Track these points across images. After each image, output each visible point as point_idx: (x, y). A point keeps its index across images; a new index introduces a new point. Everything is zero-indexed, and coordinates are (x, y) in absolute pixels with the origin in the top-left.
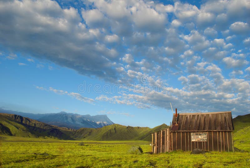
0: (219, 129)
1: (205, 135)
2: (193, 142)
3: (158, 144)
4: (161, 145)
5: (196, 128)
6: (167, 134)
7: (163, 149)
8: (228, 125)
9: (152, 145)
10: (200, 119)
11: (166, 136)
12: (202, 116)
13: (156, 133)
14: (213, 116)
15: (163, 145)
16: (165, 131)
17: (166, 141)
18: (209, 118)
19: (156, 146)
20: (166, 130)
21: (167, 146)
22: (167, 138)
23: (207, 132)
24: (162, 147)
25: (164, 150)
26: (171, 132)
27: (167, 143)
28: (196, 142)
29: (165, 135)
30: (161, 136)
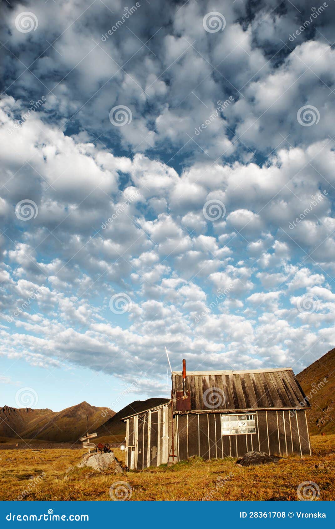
0: (279, 405)
1: (251, 419)
2: (226, 437)
3: (142, 444)
4: (149, 446)
5: (230, 403)
6: (164, 420)
7: (153, 457)
8: (295, 397)
9: (127, 449)
10: (234, 383)
11: (162, 424)
12: (236, 378)
13: (137, 416)
14: (258, 378)
15: (154, 447)
16: (159, 411)
17: (161, 436)
18: (252, 381)
19: (137, 449)
20: (162, 409)
21: (164, 450)
22: (164, 428)
23: (254, 411)
24: (151, 451)
25: (156, 458)
26: (176, 414)
27: (164, 441)
28: (233, 437)
29: (159, 423)
30: (150, 426)
